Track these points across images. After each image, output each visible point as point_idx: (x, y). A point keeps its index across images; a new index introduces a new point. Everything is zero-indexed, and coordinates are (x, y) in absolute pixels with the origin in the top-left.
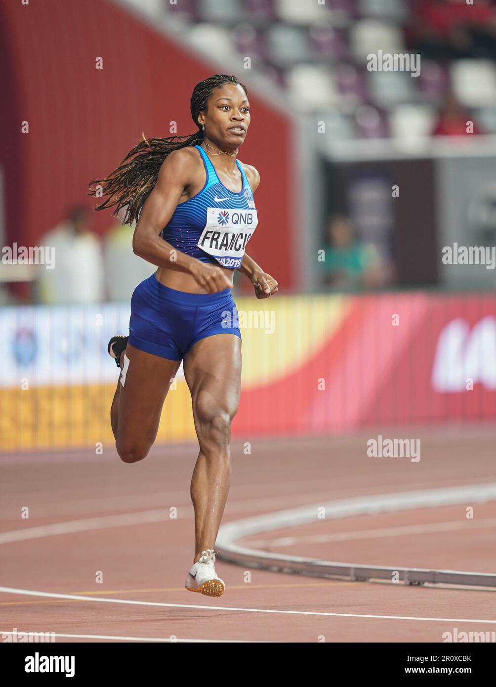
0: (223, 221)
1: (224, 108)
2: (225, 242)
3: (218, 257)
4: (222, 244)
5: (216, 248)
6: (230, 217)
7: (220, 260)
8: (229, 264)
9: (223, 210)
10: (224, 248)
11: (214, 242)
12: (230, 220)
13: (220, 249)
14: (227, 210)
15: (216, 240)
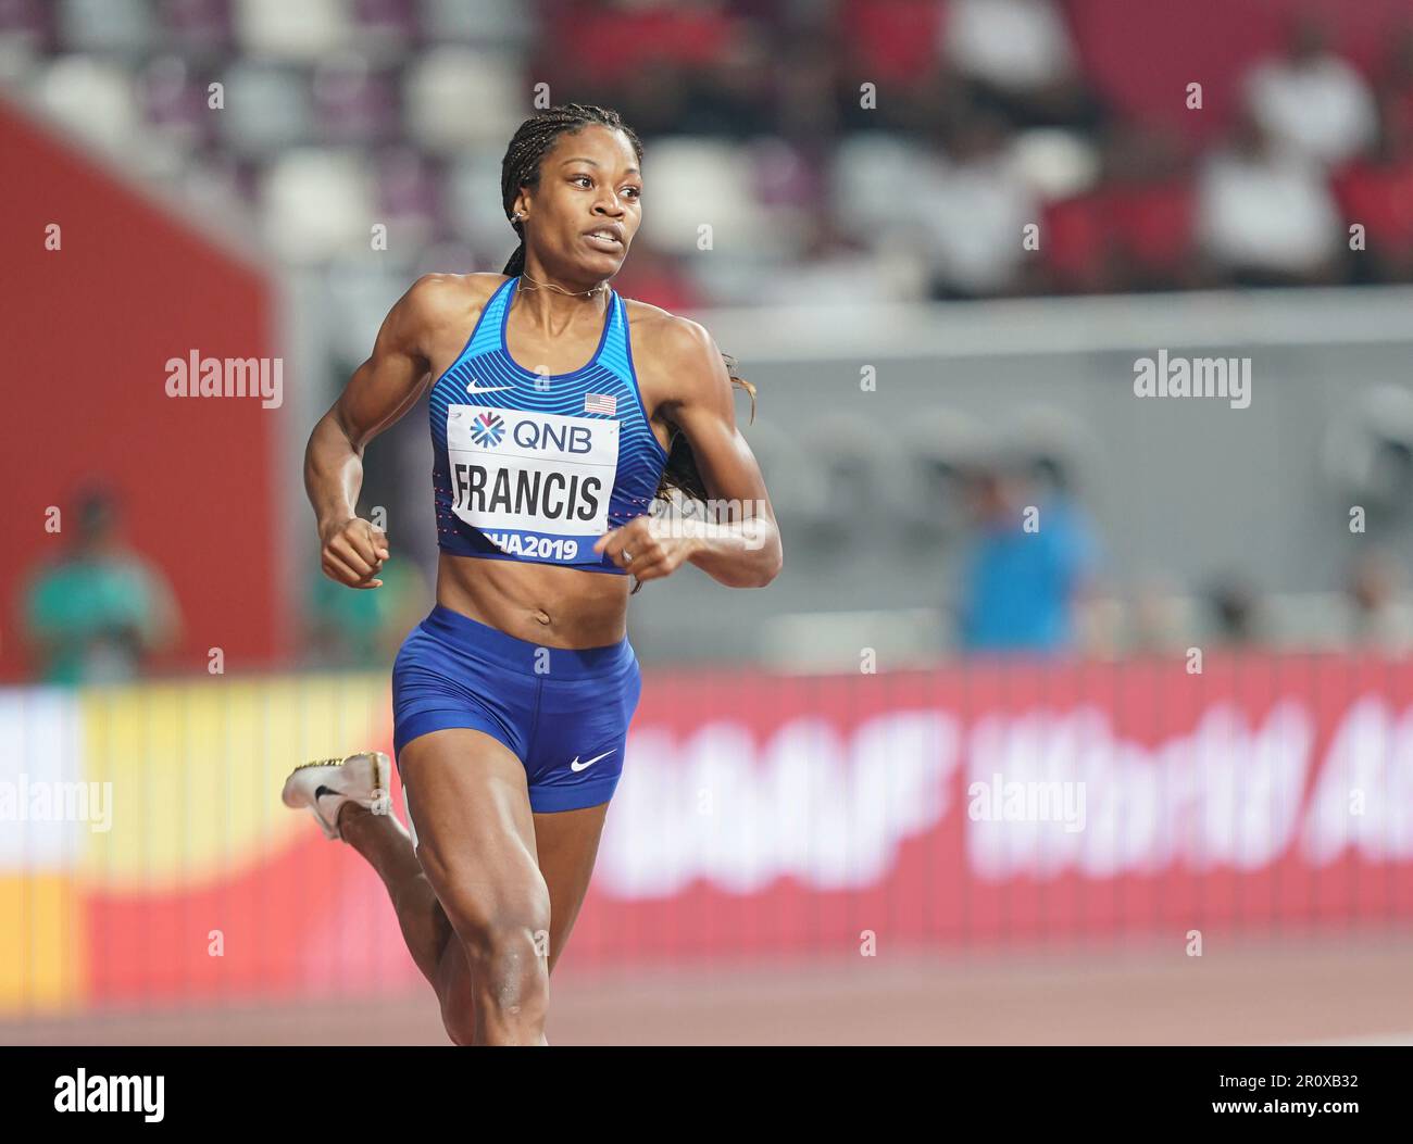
0: (485, 438)
1: (580, 182)
2: (502, 493)
3: (492, 531)
4: (496, 499)
5: (482, 508)
6: (509, 427)
7: (500, 539)
8: (536, 550)
9: (485, 410)
10: (501, 507)
11: (476, 495)
12: (508, 437)
13: (492, 509)
14: (496, 412)
15: (479, 489)
